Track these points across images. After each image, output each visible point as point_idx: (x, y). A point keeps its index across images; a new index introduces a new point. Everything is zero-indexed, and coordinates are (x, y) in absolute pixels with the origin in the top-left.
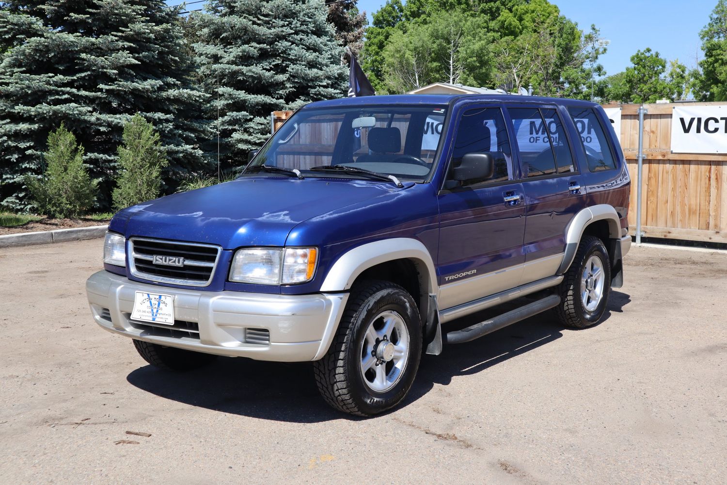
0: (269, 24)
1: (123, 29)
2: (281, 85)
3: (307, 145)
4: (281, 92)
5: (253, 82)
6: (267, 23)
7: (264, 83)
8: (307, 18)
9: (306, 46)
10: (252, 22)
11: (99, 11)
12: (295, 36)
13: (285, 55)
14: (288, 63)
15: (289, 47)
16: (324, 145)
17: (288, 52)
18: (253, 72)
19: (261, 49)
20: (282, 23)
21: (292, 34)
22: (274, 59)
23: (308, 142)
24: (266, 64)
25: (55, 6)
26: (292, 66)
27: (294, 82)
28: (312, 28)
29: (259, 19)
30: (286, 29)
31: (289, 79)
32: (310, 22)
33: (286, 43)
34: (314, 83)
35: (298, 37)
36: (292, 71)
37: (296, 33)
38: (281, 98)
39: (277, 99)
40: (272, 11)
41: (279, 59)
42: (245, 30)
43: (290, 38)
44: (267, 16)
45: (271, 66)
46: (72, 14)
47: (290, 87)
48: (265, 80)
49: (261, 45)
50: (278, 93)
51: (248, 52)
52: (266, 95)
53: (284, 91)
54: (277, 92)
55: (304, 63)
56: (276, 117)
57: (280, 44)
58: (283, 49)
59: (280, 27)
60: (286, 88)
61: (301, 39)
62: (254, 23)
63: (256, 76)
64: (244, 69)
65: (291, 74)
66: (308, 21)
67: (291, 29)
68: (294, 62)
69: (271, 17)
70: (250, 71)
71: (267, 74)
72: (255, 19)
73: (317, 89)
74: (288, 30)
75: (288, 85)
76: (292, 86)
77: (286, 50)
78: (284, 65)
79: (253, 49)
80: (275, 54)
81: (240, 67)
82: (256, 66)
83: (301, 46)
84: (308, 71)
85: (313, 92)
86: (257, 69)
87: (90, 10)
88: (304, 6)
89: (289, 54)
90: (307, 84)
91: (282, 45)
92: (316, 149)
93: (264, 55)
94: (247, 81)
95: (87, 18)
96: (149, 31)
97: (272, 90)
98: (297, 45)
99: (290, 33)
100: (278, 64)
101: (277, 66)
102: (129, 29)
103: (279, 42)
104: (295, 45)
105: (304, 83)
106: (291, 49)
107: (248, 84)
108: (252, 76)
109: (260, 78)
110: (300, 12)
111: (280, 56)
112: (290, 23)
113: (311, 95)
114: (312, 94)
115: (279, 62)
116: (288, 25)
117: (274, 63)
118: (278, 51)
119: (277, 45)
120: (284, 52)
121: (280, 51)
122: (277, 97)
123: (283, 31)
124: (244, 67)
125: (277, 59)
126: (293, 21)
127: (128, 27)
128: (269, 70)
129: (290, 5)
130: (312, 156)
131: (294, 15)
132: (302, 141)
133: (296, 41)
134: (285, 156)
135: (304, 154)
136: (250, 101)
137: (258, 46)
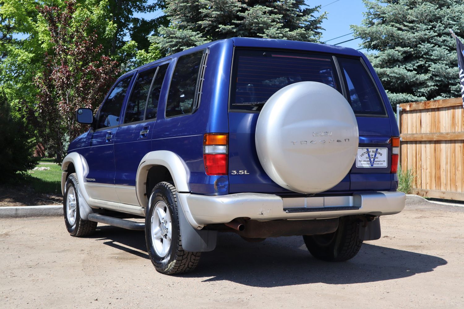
0: (414, 29)
1: (260, 35)
2: (423, 84)
3: (427, 133)
4: (422, 90)
5: (397, 81)
6: (412, 28)
7: (406, 82)
8: (451, 21)
9: (449, 47)
10: (397, 28)
11: (242, 21)
12: (438, 38)
13: (428, 56)
14: (430, 63)
15: (432, 49)
16: (442, 133)
17: (431, 53)
18: (396, 73)
19: (405, 52)
20: (425, 27)
21: (435, 36)
22: (418, 61)
23: (428, 131)
24: (409, 66)
25: (209, 21)
26: (433, 65)
27: (436, 81)
28: (456, 30)
29: (405, 26)
30: (429, 32)
31: (431, 78)
32: (454, 25)
33: (428, 44)
34: (455, 80)
35: (441, 39)
36: (433, 70)
37: (440, 35)
38: (423, 95)
39: (420, 96)
40: (417, 18)
41: (422, 60)
42: (391, 36)
43: (433, 40)
44: (412, 22)
45: (415, 67)
46: (220, 26)
47: (431, 86)
48: (408, 80)
49: (405, 48)
50: (420, 92)
51: (393, 56)
52: (407, 94)
53: (426, 89)
54: (419, 90)
55: (445, 62)
56: (401, 109)
57: (422, 47)
58: (425, 51)
59: (423, 31)
60: (428, 86)
61: (444, 41)
62: (400, 29)
63: (398, 76)
64: (388, 71)
65: (434, 73)
66: (452, 24)
67: (435, 32)
68: (435, 61)
69: (416, 23)
70: (394, 72)
71: (409, 74)
72: (402, 26)
73: (457, 86)
74: (432, 33)
75: (430, 83)
76: (433, 84)
77: (428, 51)
78: (427, 65)
79: (397, 52)
80: (418, 57)
81: (385, 69)
82: (399, 67)
83: (443, 47)
84: (450, 70)
85: (454, 89)
86: (399, 70)
87: (235, 21)
88: (448, 11)
89: (432, 55)
90: (448, 82)
91: (424, 47)
92: (435, 138)
93: (408, 58)
94: (391, 82)
95: (233, 28)
96: (282, 35)
97: (414, 89)
98: (439, 46)
99: (433, 35)
100: (421, 65)
101: (420, 67)
102: (265, 35)
103: (422, 45)
104: (437, 46)
105: (446, 81)
106: (433, 51)
107: (392, 85)
108: (395, 77)
109: (402, 78)
110: (445, 16)
111: (424, 58)
112: (434, 27)
113: (452, 92)
114: (453, 90)
115: (422, 63)
116: (431, 29)
117: (417, 65)
118: (421, 53)
119: (420, 47)
120: (426, 54)
121: (423, 53)
122: (419, 95)
123: (426, 35)
124: (388, 69)
125: (420, 60)
126: (436, 25)
127: (264, 33)
128: (411, 71)
129: (434, 10)
130: (431, 145)
131: (438, 19)
132: (424, 130)
133: (439, 43)
134: (409, 145)
135: (425, 142)
136: (392, 99)
137: (402, 49)
